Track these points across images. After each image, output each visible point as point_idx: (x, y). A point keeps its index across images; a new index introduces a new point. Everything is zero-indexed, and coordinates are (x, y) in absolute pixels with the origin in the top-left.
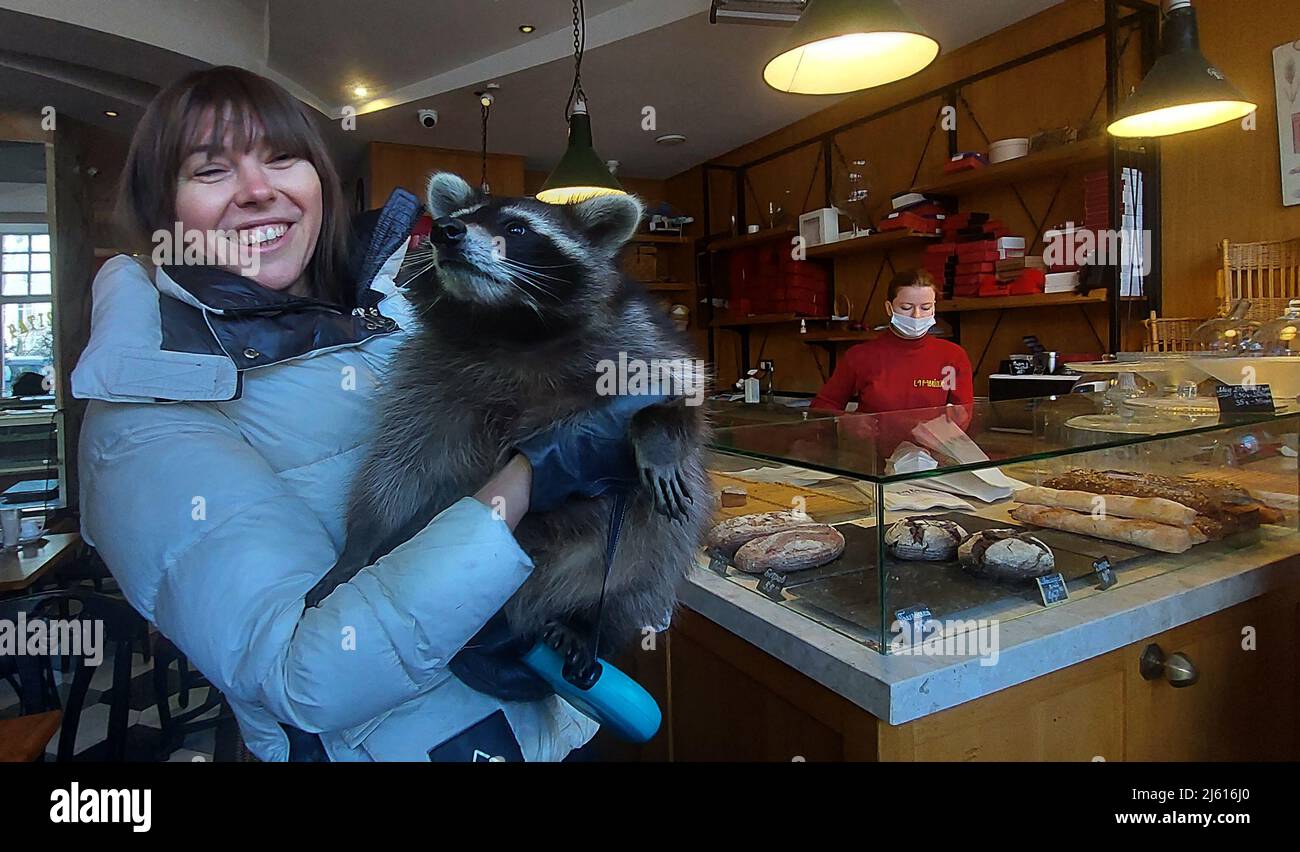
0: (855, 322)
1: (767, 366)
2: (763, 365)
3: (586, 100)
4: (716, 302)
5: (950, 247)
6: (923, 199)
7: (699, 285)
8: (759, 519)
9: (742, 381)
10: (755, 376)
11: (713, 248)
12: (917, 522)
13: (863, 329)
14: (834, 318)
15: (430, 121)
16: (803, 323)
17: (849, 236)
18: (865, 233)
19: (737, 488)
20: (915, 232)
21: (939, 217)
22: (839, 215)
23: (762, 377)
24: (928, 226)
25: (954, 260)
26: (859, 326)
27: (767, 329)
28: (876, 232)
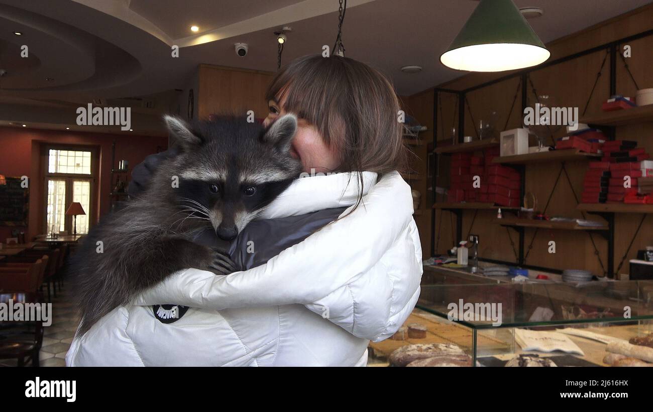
0: (538, 213)
1: (475, 240)
2: (472, 238)
3: (344, 50)
4: (439, 190)
5: (606, 165)
6: (589, 128)
7: (428, 176)
8: (424, 347)
9: (455, 248)
10: (465, 246)
11: (438, 150)
12: (525, 358)
13: (544, 218)
14: (523, 209)
15: (242, 52)
16: (500, 211)
17: (535, 150)
18: (545, 149)
19: (420, 325)
20: (581, 151)
21: (601, 141)
22: (529, 134)
23: (471, 246)
24: (592, 148)
25: (608, 174)
26: (541, 216)
27: (476, 212)
28: (554, 149)
